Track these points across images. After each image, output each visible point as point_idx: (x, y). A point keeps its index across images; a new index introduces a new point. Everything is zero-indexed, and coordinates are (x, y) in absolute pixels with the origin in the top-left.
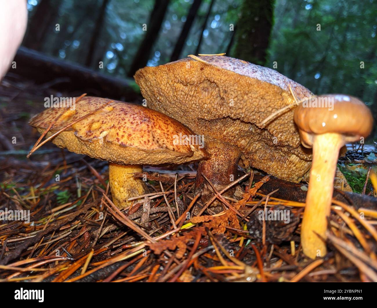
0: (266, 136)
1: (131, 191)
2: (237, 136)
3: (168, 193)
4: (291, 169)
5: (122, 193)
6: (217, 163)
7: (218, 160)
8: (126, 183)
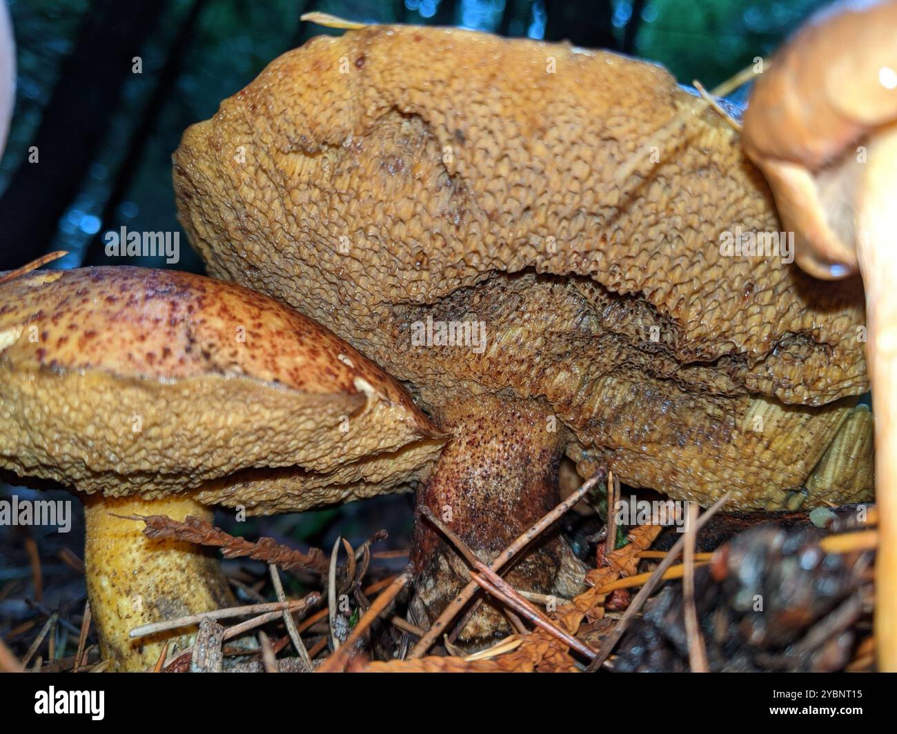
0: (643, 337)
1: (162, 607)
2: (538, 359)
3: (300, 604)
4: (757, 463)
5: (128, 617)
6: (479, 470)
7: (483, 460)
8: (140, 577)
